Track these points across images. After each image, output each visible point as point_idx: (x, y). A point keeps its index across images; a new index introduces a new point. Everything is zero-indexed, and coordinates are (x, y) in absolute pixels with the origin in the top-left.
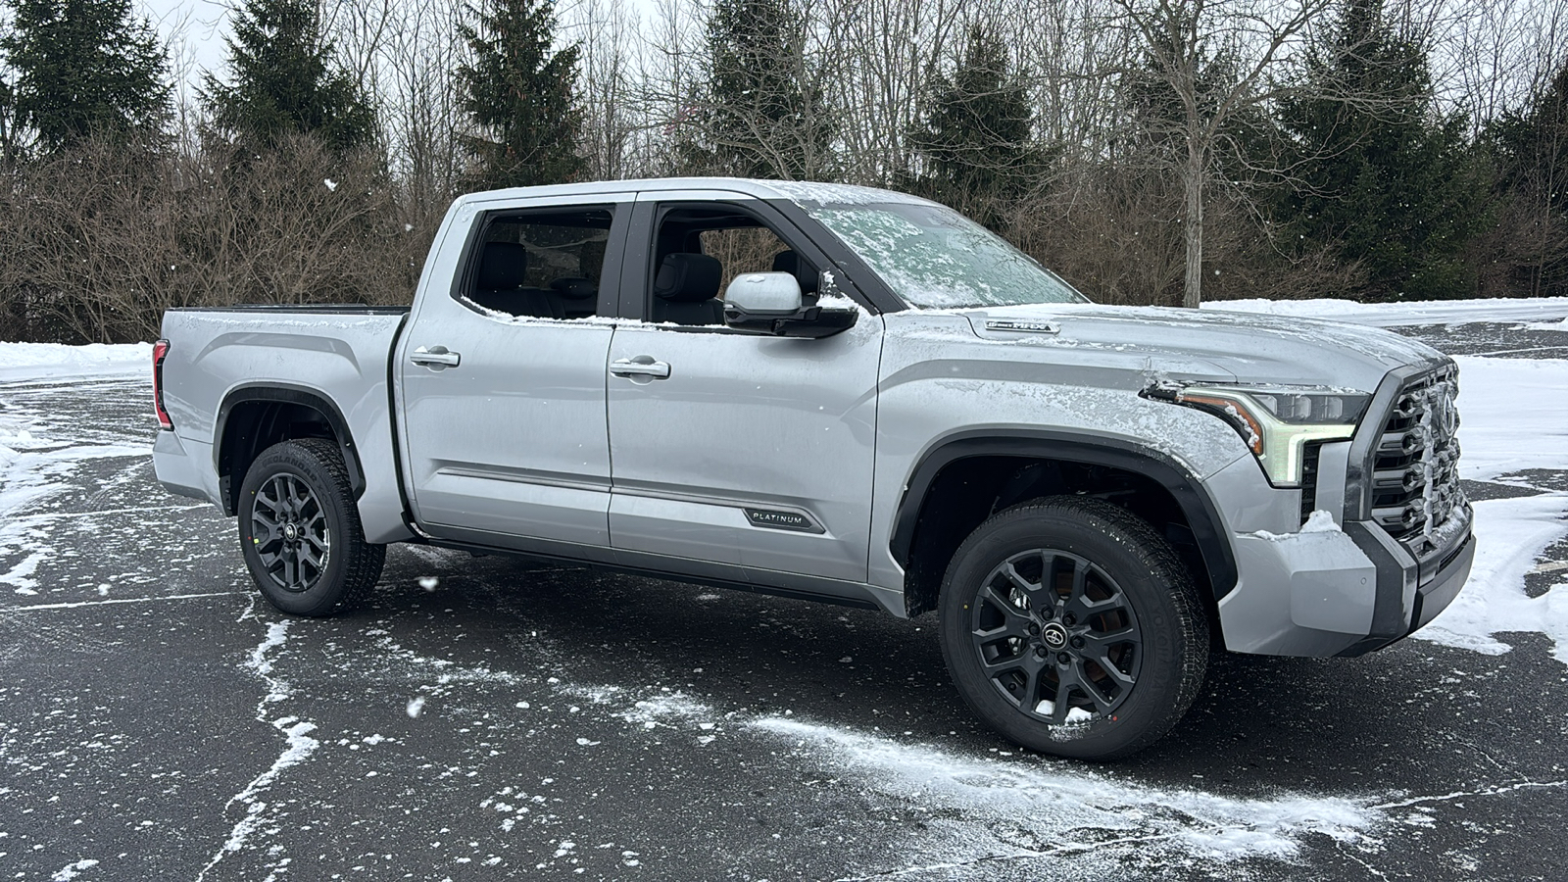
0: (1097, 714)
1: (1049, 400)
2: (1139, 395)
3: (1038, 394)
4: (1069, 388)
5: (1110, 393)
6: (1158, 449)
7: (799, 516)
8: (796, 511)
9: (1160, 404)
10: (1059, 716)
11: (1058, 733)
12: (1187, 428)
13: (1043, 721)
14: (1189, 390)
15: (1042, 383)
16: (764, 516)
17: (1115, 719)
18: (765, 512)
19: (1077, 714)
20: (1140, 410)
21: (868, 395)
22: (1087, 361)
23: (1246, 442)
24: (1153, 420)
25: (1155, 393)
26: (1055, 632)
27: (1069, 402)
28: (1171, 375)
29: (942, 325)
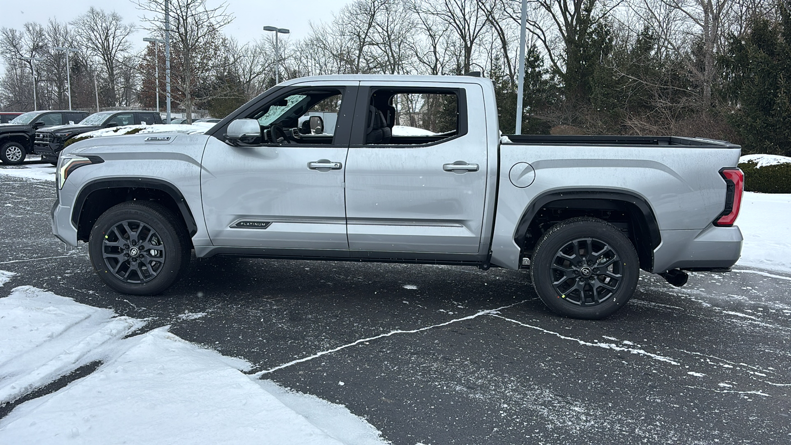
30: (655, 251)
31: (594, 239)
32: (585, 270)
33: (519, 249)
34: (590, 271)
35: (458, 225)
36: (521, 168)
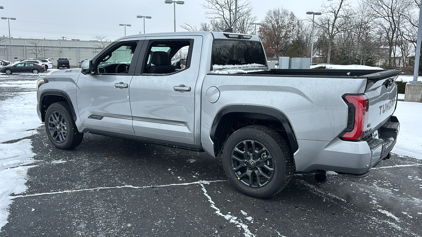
30: (294, 154)
31: (255, 141)
32: (251, 163)
33: (213, 143)
34: (254, 164)
35: (183, 125)
36: (212, 90)
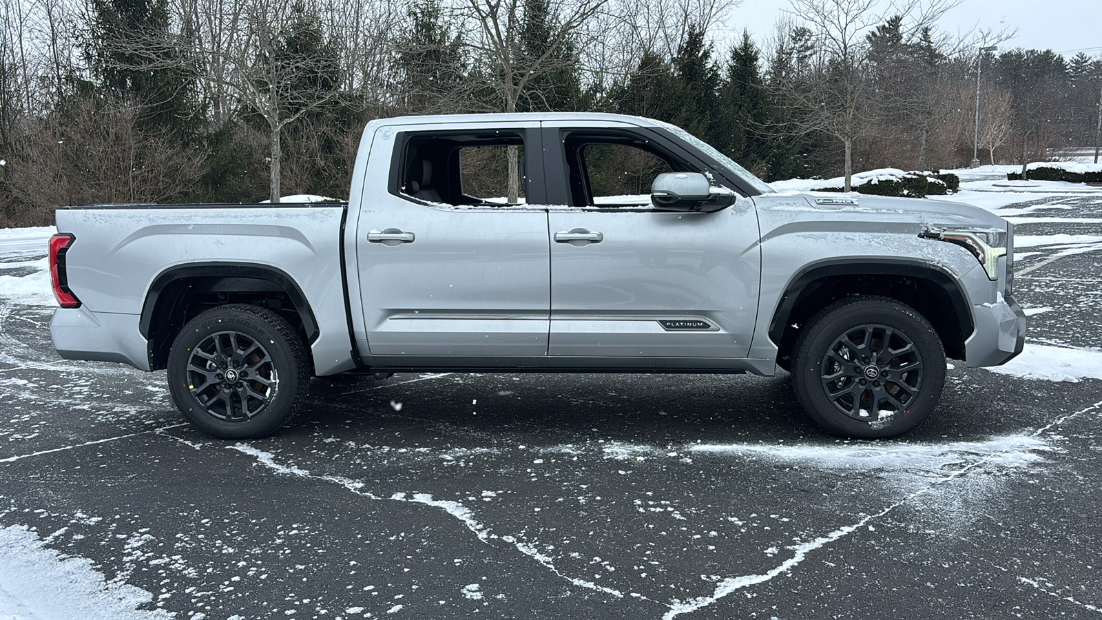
0: (897, 411)
1: (870, 242)
2: (918, 236)
3: (862, 238)
4: (879, 234)
5: (902, 236)
6: (936, 264)
7: (700, 322)
8: (698, 319)
9: (931, 241)
10: (873, 416)
11: (875, 425)
12: (948, 253)
13: (864, 420)
14: (946, 233)
15: (863, 232)
16: (674, 324)
17: (908, 412)
18: (675, 322)
19: (884, 413)
20: (922, 245)
21: (755, 244)
22: (889, 219)
23: (977, 258)
24: (930, 249)
25: (928, 235)
26: (873, 370)
27: (882, 242)
28: (935, 225)
29: (790, 202)
